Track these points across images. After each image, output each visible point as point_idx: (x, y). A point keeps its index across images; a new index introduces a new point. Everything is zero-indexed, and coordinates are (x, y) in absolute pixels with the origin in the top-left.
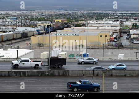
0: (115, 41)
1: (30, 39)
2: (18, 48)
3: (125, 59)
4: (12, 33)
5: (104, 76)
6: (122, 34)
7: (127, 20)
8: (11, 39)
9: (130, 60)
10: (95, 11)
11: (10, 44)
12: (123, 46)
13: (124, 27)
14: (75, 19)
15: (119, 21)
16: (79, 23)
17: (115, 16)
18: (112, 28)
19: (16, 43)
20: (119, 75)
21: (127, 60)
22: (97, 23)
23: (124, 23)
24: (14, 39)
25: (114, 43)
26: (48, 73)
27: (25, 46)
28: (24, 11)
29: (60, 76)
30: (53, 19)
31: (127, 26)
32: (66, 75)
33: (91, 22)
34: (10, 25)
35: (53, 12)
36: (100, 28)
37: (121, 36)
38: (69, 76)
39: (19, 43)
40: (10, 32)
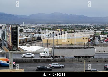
0: (91, 42)
1: (42, 40)
2: (35, 45)
3: (97, 52)
4: (32, 37)
5: (85, 62)
6: (95, 38)
7: (98, 29)
8: (31, 40)
9: (100, 52)
10: (80, 24)
11: (30, 43)
12: (96, 44)
13: (97, 33)
14: (68, 29)
15: (94, 30)
16: (70, 31)
17: (91, 27)
18: (90, 34)
19: (34, 42)
20: (94, 61)
21: (98, 53)
22: (81, 31)
23: (97, 31)
24: (33, 41)
25: (91, 43)
26: (52, 60)
27: (40, 44)
28: (39, 24)
29: (60, 62)
30: (55, 29)
31: (98, 33)
32: (63, 61)
33: (77, 31)
34: (31, 33)
35: (55, 25)
36: (83, 34)
37: (95, 39)
38: (64, 62)
40: (30, 36)
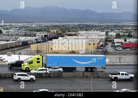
0: (102, 49)
1: (30, 46)
2: (20, 54)
3: (110, 64)
4: (15, 41)
5: (93, 78)
6: (107, 42)
7: (112, 30)
8: (14, 46)
9: (114, 64)
10: (85, 23)
11: (13, 51)
12: (108, 52)
13: (109, 36)
14: (68, 29)
15: (105, 32)
16: (71, 33)
17: (101, 27)
18: (99, 37)
19: (18, 50)
20: (105, 77)
21: (112, 64)
22: (86, 33)
23: (109, 33)
24: (16, 47)
25: (101, 50)
26: (45, 75)
27: (26, 52)
28: (25, 23)
29: (56, 78)
30: (49, 30)
31: (111, 36)
32: (61, 77)
33: (81, 32)
34: (13, 35)
35: (49, 24)
36: (89, 37)
37: (106, 44)
38: (62, 77)
39: (21, 50)
40: (13, 40)
